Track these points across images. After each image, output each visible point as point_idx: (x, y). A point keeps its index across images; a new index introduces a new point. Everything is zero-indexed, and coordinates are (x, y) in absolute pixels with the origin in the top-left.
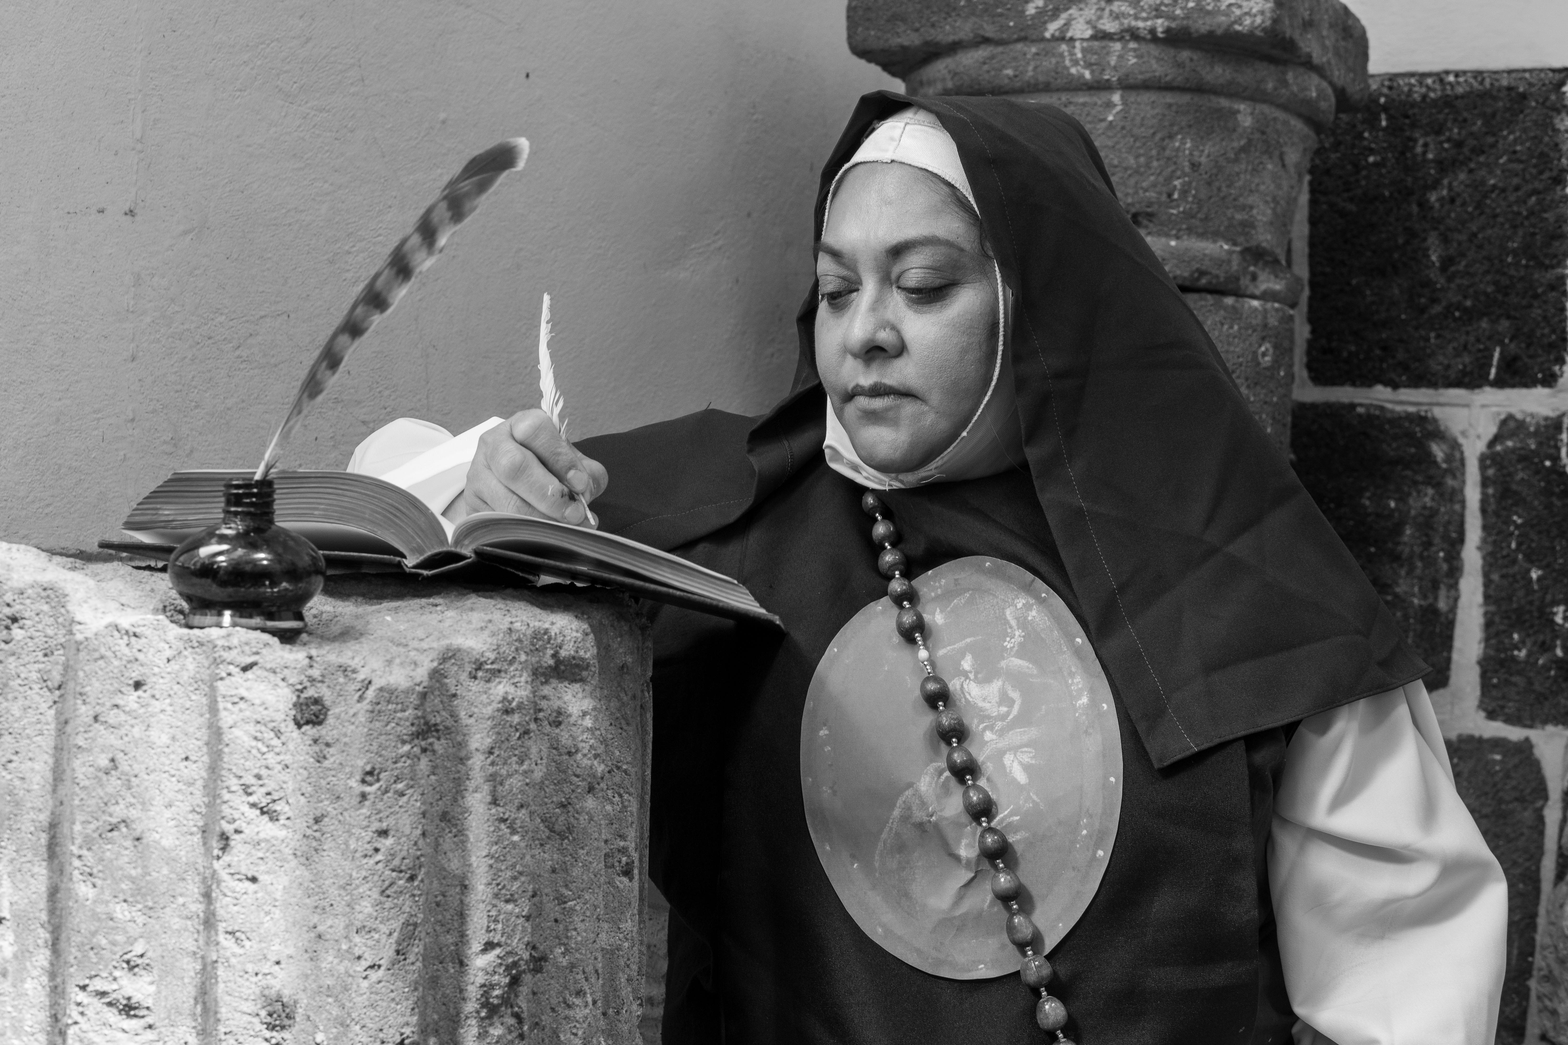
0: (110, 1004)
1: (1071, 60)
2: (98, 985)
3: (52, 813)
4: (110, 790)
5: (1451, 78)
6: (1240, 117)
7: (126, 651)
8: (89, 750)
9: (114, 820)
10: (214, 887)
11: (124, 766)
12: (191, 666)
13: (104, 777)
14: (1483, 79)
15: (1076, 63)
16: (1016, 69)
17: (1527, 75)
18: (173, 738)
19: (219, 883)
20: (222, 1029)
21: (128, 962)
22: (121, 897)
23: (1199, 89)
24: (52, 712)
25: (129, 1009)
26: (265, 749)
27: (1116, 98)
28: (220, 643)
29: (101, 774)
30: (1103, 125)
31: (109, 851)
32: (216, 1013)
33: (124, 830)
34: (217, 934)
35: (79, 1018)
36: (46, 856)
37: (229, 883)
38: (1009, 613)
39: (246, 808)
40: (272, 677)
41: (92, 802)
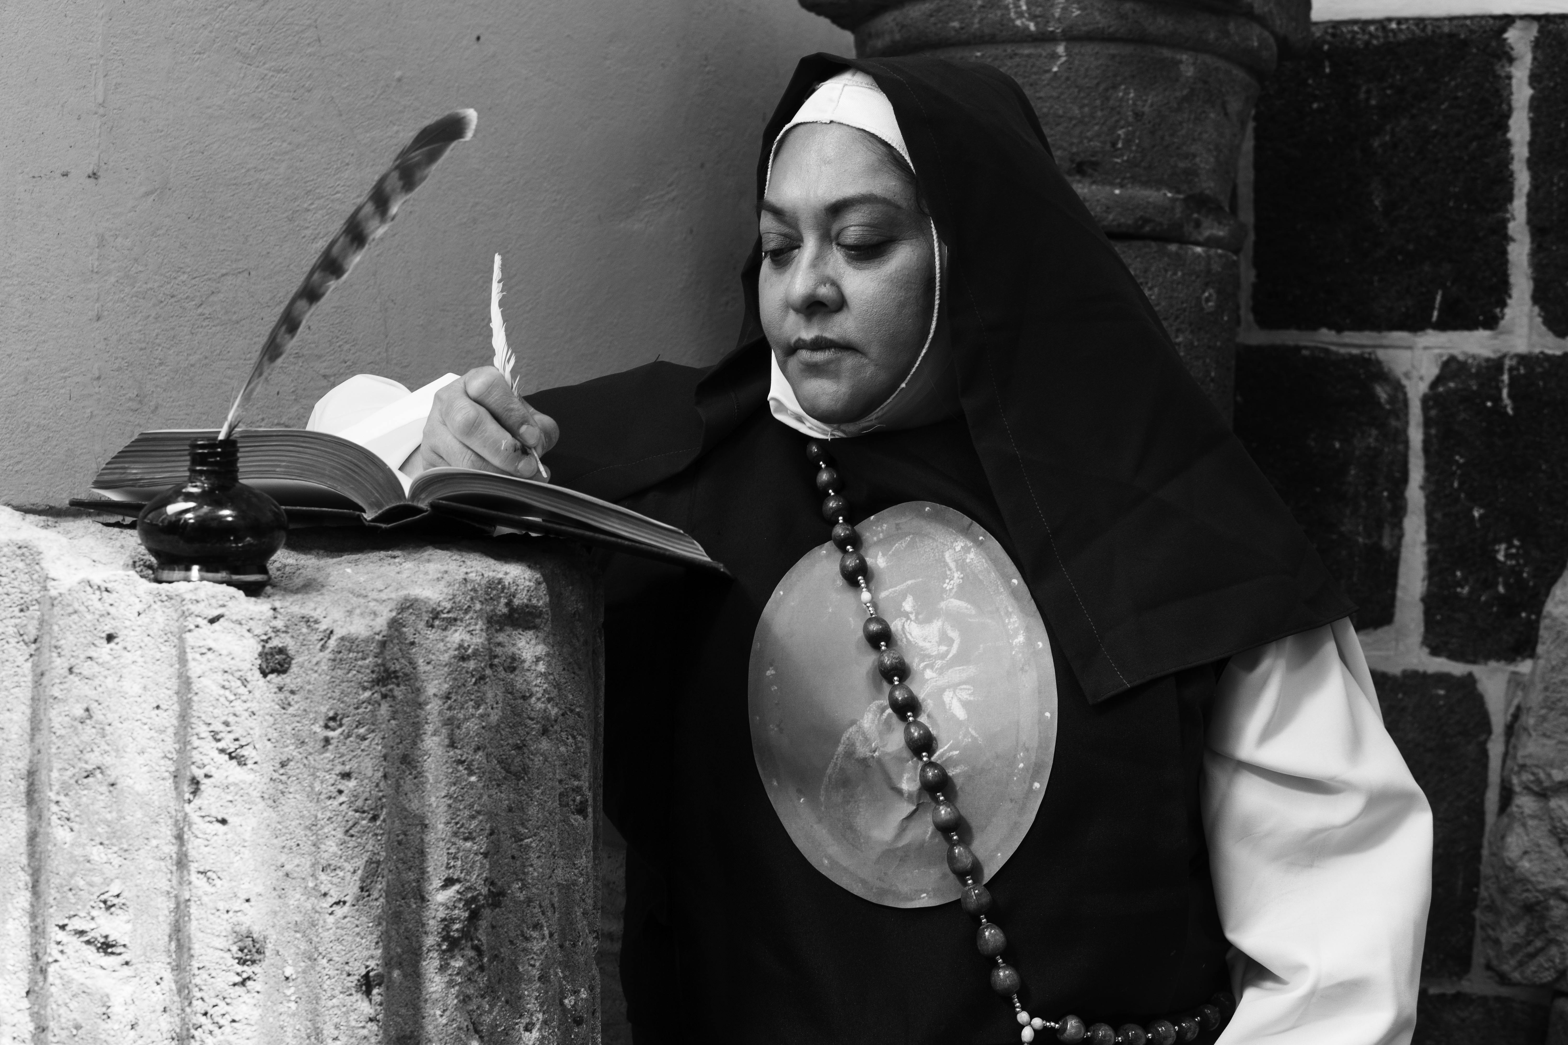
0: (88, 942)
1: (1016, 13)
2: (76, 924)
3: (31, 762)
4: (85, 738)
5: (1394, 26)
6: (1182, 67)
7: (98, 605)
8: (64, 701)
9: (90, 767)
10: (186, 829)
11: (98, 715)
12: (160, 618)
13: (80, 726)
14: (1425, 26)
15: (1020, 15)
16: (962, 21)
17: (1468, 22)
18: (145, 688)
19: (190, 825)
20: (195, 964)
21: (105, 902)
22: (98, 840)
23: (1142, 39)
24: (29, 665)
25: (106, 947)
26: (232, 697)
27: (1061, 49)
28: (188, 596)
29: (76, 723)
30: (1048, 76)
31: (85, 797)
32: (190, 949)
33: (99, 776)
34: (189, 874)
35: (58, 956)
36: (25, 802)
37: (200, 825)
38: (948, 556)
39: (215, 754)
40: (237, 627)
41: (68, 750)
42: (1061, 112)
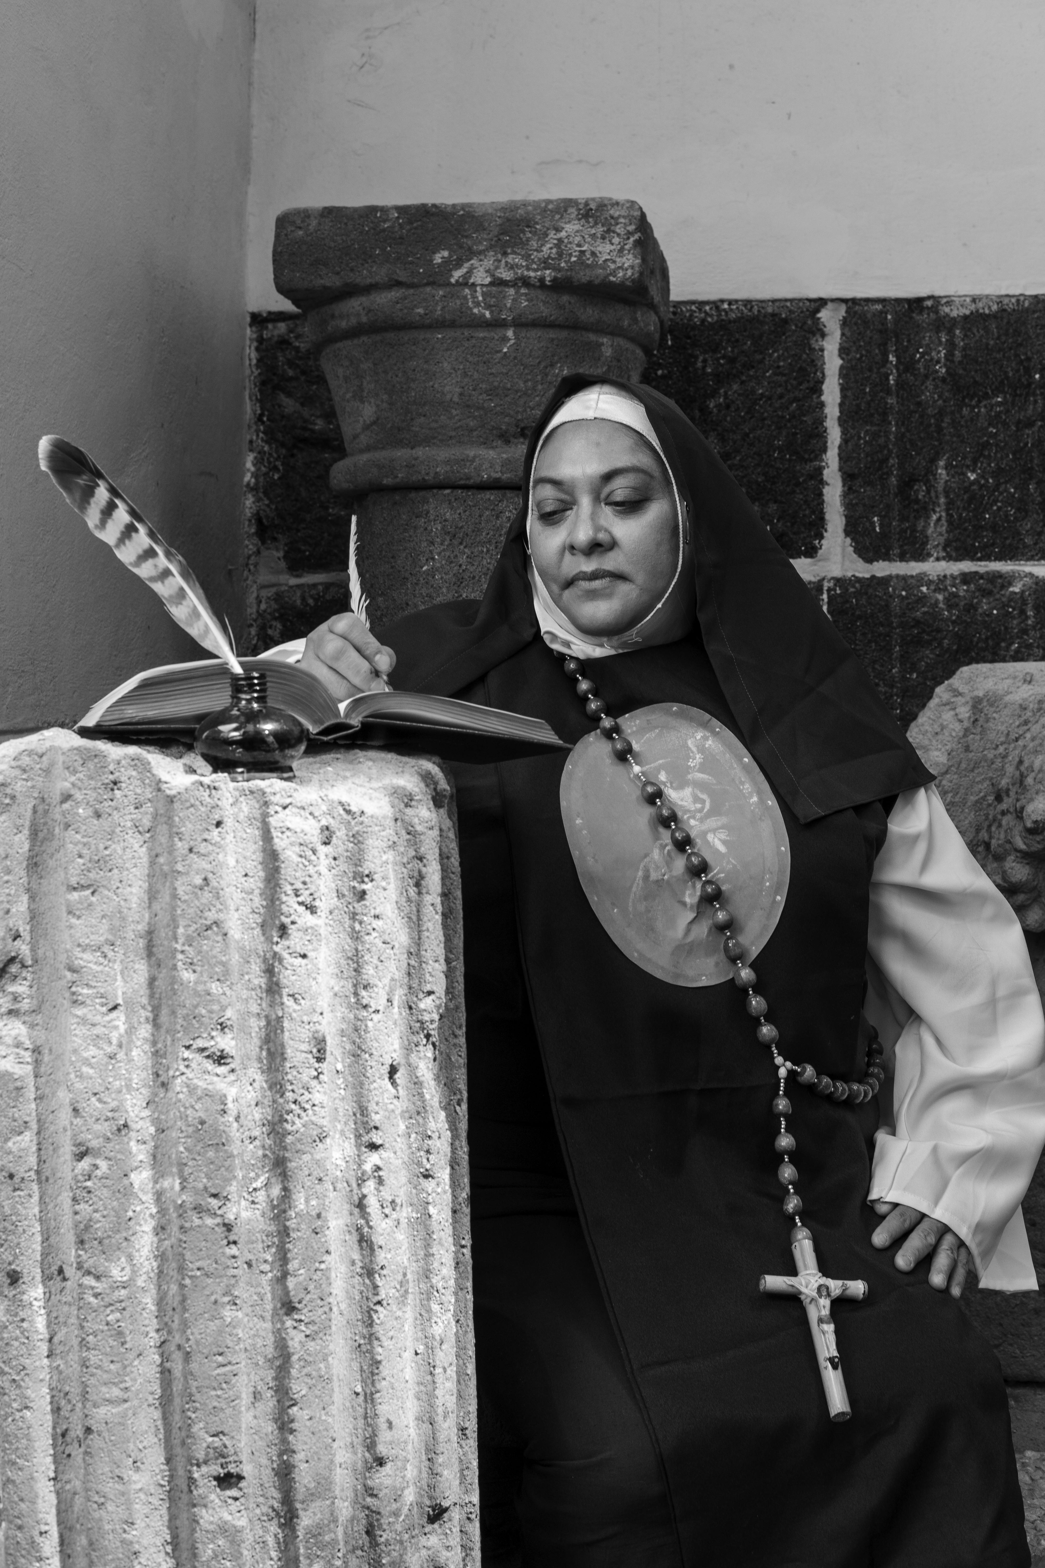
0: (208, 1057)
1: (473, 302)
2: (200, 1043)
3: (149, 924)
4: (204, 901)
5: (726, 306)
6: (603, 349)
7: (208, 800)
8: (187, 873)
9: (208, 923)
10: (276, 964)
11: (214, 883)
12: (245, 809)
13: (199, 892)
14: (752, 307)
15: (477, 304)
16: (426, 308)
18: (237, 861)
19: (281, 960)
20: (288, 1065)
21: (221, 1024)
22: (216, 977)
23: (575, 326)
24: (144, 849)
25: (221, 1059)
26: (307, 863)
27: (510, 333)
28: (268, 790)
29: (197, 890)
30: (499, 355)
31: (206, 945)
32: (283, 1054)
33: (215, 929)
34: (281, 997)
35: (184, 1070)
36: (144, 956)
37: (288, 960)
38: (690, 743)
39: (296, 906)
40: (302, 812)
41: (191, 911)
42: (509, 386)
